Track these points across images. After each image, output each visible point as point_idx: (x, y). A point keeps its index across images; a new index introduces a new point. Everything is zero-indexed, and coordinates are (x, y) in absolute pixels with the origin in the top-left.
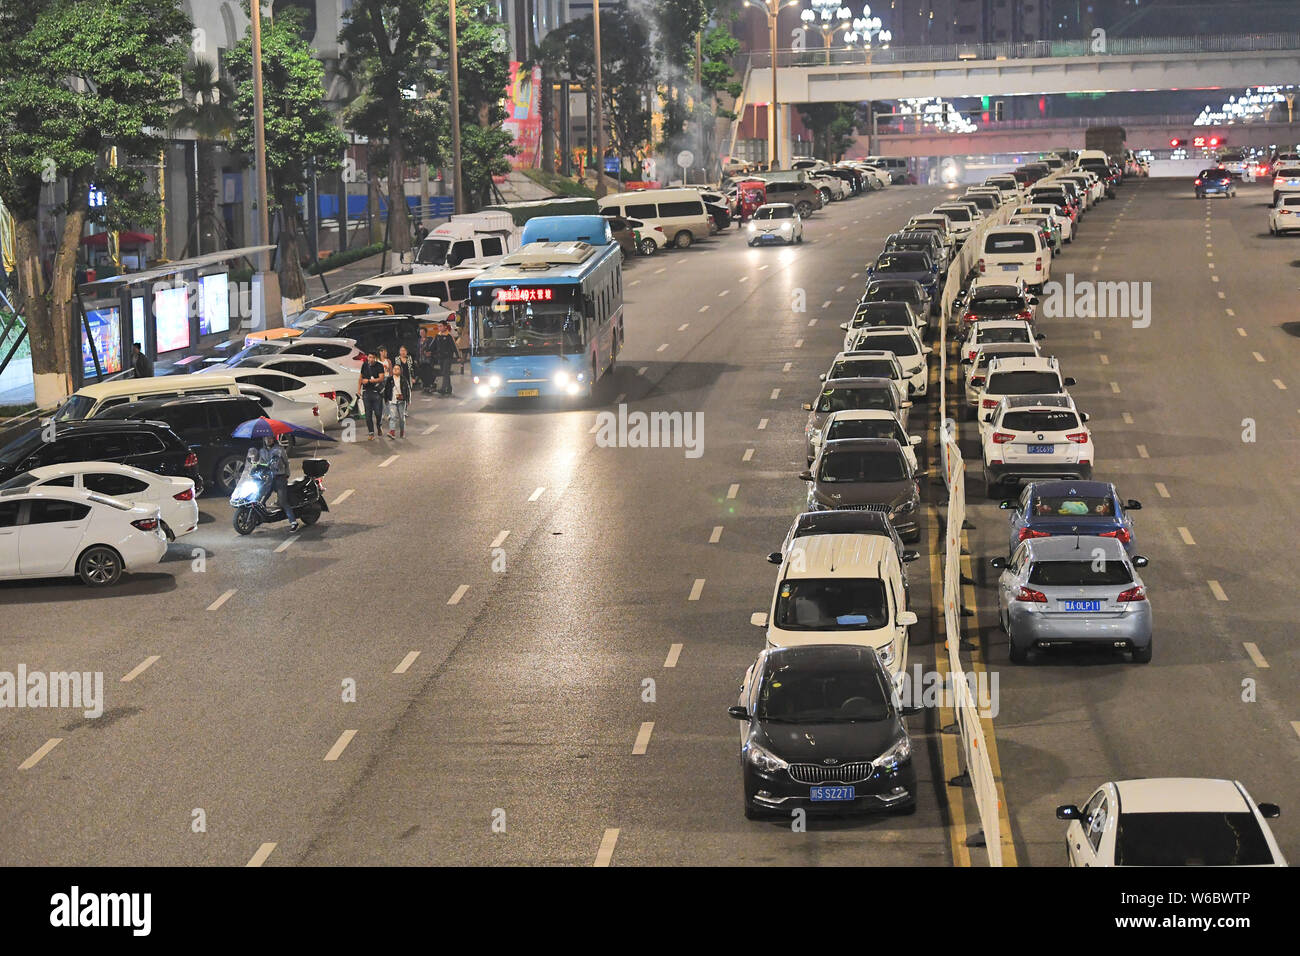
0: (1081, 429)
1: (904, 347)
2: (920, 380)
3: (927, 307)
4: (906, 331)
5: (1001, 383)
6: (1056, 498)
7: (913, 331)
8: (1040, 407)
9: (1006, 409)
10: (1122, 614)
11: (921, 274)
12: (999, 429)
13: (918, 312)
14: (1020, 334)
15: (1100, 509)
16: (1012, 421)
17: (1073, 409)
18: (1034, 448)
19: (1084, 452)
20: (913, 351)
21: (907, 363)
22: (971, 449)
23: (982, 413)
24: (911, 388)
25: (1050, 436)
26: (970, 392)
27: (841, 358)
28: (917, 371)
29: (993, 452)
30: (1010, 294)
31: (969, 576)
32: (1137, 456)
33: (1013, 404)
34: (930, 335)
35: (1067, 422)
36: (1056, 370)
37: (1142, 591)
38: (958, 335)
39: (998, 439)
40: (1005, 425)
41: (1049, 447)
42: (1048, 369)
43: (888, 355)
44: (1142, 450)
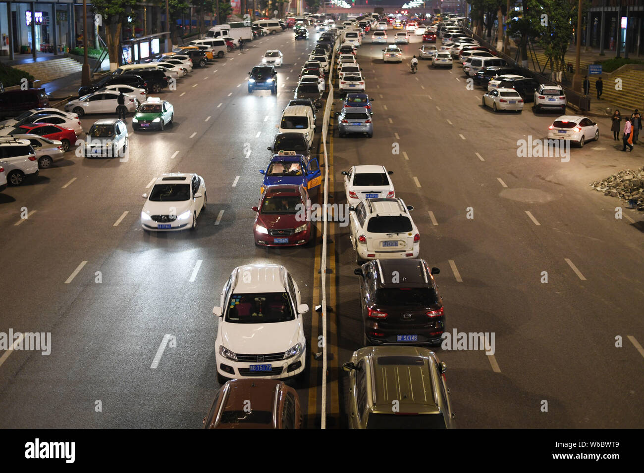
0: (362, 81)
1: (323, 60)
2: (326, 68)
3: (330, 50)
4: (324, 56)
5: (345, 69)
6: (353, 97)
7: (326, 56)
8: (352, 76)
9: (344, 76)
10: (366, 126)
11: (330, 42)
12: (343, 81)
13: (327, 52)
14: (351, 58)
15: (364, 100)
16: (346, 79)
17: (360, 76)
18: (351, 85)
19: (363, 87)
20: (325, 61)
21: (323, 64)
22: (336, 86)
23: (340, 76)
24: (324, 70)
25: (355, 83)
26: (338, 71)
27: (307, 62)
28: (326, 66)
29: (341, 86)
30: (350, 47)
31: (332, 116)
32: (377, 88)
33: (346, 75)
34: (330, 57)
35: (359, 79)
36: (358, 66)
37: (370, 120)
38: (337, 57)
39: (343, 83)
40: (344, 80)
41: (354, 85)
42: (356, 66)
43: (318, 62)
44: (378, 86)
